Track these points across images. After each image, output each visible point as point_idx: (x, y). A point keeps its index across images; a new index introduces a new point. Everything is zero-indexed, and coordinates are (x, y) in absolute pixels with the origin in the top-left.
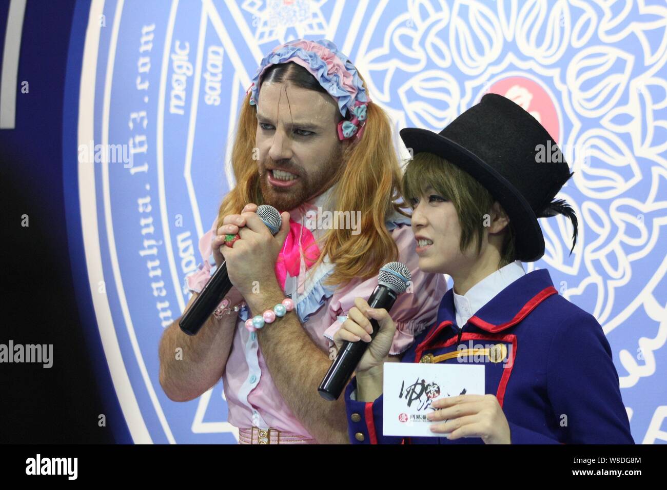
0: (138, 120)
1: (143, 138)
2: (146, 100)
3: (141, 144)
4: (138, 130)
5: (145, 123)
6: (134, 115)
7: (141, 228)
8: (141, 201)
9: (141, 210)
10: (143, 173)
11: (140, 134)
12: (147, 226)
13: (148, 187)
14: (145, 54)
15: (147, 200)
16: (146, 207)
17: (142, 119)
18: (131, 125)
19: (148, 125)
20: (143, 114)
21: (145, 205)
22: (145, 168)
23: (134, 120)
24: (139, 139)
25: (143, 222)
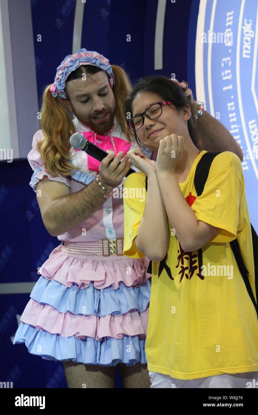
0: (226, 62)
1: (229, 71)
2: (230, 51)
3: (228, 74)
4: (227, 67)
5: (230, 63)
6: (224, 60)
7: (230, 119)
8: (229, 105)
9: (229, 109)
10: (229, 89)
11: (228, 69)
12: (233, 117)
13: (232, 97)
14: (229, 27)
15: (232, 104)
16: (232, 108)
17: (228, 61)
18: (223, 65)
19: (231, 64)
20: (229, 58)
21: (231, 107)
22: (230, 87)
23: (224, 62)
24: (227, 72)
25: (230, 115)
